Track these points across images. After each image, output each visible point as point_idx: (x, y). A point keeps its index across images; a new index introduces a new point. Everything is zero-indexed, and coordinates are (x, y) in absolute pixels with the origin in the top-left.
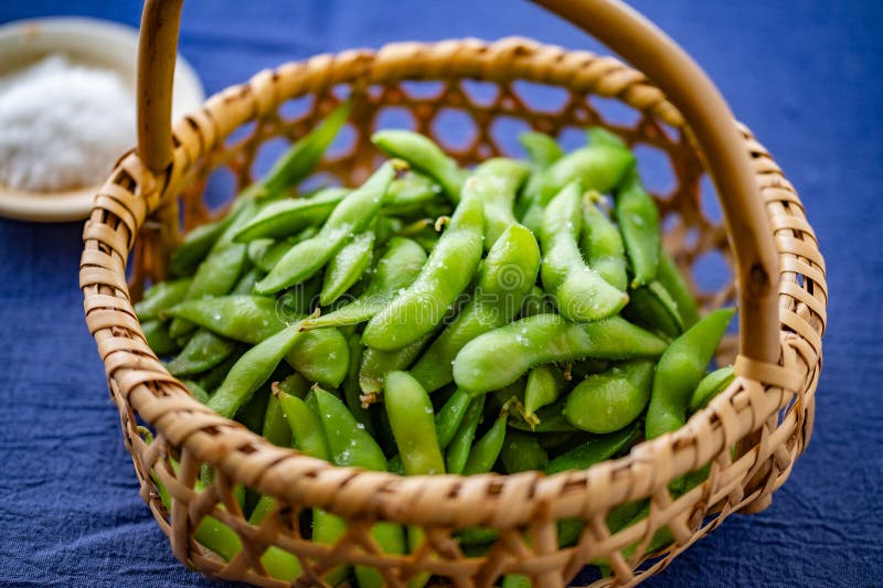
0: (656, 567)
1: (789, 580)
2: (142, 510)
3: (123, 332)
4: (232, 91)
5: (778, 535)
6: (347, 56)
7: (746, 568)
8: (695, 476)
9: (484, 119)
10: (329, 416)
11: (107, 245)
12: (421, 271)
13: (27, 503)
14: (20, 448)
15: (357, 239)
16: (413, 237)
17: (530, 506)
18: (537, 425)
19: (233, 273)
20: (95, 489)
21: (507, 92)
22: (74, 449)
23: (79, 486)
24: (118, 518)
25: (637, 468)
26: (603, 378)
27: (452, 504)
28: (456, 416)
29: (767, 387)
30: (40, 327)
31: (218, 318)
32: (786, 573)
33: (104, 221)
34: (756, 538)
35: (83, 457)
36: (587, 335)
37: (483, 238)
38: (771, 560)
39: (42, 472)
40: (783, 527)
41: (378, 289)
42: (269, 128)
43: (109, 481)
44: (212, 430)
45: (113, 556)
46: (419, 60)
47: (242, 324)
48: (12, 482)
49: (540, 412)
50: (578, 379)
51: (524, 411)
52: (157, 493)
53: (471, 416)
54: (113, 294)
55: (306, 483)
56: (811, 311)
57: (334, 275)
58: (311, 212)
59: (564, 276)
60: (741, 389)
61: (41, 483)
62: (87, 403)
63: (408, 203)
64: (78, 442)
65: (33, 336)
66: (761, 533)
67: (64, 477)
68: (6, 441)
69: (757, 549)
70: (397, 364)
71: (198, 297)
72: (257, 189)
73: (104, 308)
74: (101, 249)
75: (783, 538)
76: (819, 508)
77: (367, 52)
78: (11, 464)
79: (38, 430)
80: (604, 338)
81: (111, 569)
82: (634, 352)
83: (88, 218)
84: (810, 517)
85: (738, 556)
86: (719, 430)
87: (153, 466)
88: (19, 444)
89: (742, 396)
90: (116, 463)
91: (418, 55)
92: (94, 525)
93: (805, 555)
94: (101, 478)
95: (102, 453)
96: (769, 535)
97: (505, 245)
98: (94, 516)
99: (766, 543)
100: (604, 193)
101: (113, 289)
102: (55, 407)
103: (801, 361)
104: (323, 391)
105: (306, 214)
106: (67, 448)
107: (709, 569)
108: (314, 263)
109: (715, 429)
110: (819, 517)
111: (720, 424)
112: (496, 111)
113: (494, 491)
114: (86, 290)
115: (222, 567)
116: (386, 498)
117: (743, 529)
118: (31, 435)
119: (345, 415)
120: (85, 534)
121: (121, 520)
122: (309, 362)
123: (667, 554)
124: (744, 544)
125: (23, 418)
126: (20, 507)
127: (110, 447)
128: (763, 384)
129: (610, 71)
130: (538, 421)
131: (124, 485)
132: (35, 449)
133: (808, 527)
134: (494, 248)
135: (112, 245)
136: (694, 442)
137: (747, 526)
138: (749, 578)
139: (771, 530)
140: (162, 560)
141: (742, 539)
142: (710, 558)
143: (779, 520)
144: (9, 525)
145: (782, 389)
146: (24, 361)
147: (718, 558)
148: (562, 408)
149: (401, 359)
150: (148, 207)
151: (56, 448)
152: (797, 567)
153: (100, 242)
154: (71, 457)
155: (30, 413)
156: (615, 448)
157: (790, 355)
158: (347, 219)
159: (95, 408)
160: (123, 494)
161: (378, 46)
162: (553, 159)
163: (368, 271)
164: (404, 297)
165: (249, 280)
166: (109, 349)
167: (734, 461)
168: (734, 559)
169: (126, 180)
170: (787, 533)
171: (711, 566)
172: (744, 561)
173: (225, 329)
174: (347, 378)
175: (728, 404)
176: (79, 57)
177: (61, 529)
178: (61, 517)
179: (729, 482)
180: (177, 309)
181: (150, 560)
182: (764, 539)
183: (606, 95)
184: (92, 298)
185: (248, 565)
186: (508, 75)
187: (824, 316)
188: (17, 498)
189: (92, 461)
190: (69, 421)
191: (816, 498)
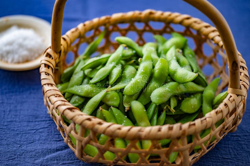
0: (211, 147)
1: (243, 150)
2: (63, 147)
3: (58, 96)
4: (73, 30)
5: (238, 139)
6: (103, 18)
7: (231, 148)
8: (222, 121)
9: (140, 33)
10: (117, 115)
11: (47, 73)
12: (136, 73)
13: (30, 148)
14: (25, 133)
15: (117, 66)
16: (131, 65)
17: (181, 132)
18: (174, 112)
19: (81, 79)
20: (48, 142)
21: (147, 25)
22: (40, 132)
23: (44, 142)
24: (56, 150)
25: (207, 119)
26: (189, 98)
27: (159, 133)
28: (152, 111)
29: (238, 95)
30: (23, 100)
31: (80, 91)
32: (242, 148)
33: (45, 67)
34: (232, 140)
35: (43, 134)
36: (184, 87)
37: (152, 63)
38: (238, 145)
39: (32, 139)
40: (239, 136)
41: (125, 79)
42: (82, 40)
43: (52, 140)
44: (89, 119)
45: (57, 160)
46: (123, 18)
47: (87, 92)
48: (24, 143)
49: (175, 108)
50: (183, 99)
51: (171, 108)
52: (70, 140)
53: (156, 111)
54: (52, 86)
55: (118, 131)
56: (245, 75)
57: (112, 76)
58: (102, 60)
59: (176, 71)
60: (231, 96)
61: (33, 142)
62: (41, 120)
63: (128, 56)
64: (41, 130)
65: (22, 103)
66: (234, 138)
67: (39, 140)
68: (20, 132)
69: (233, 142)
70: (133, 99)
71: (73, 86)
72: (81, 56)
73: (51, 90)
74: (46, 74)
75: (240, 139)
76: (248, 130)
77: (108, 16)
78: (23, 138)
79: (29, 128)
80: (188, 87)
81: (57, 163)
82: (196, 91)
83: (40, 67)
84: (246, 133)
85: (229, 145)
86: (227, 107)
87: (70, 133)
88: (24, 132)
89: (231, 98)
90: (53, 135)
91: (122, 16)
92: (50, 152)
93: (247, 143)
94: (50, 139)
95: (48, 133)
96: (236, 138)
97: (159, 64)
98: (50, 150)
99: (236, 141)
100: (180, 49)
101: (52, 85)
102: (32, 122)
103: (245, 88)
104: (114, 108)
105: (100, 61)
106: (38, 132)
107: (221, 149)
108: (106, 73)
109: (226, 107)
110: (248, 133)
111: (228, 106)
112: (144, 31)
113: (170, 129)
114: (44, 86)
115: (92, 159)
116: (141, 133)
117: (228, 138)
118: (27, 129)
119: (121, 114)
120: (48, 155)
121: (57, 150)
122: (108, 101)
123: (214, 144)
124: (229, 142)
125: (24, 125)
126: (28, 149)
127: (50, 131)
128: (236, 95)
129: (177, 16)
130: (175, 111)
131: (56, 141)
132: (29, 133)
133: (246, 136)
134: (156, 65)
135: (49, 73)
136: (222, 111)
137: (229, 137)
138: (233, 150)
139: (236, 137)
140: (71, 160)
141: (229, 140)
142: (221, 146)
143: (238, 134)
144: (26, 154)
145: (242, 96)
146: (21, 110)
147: (223, 146)
148: (180, 107)
149: (134, 97)
150: (56, 62)
151: (35, 132)
152: (245, 146)
153: (45, 72)
154: (40, 135)
155: (26, 124)
156: (195, 117)
157: (242, 87)
158: (113, 61)
159: (44, 121)
160: (56, 143)
161: (111, 14)
162: (164, 42)
163: (121, 75)
164: (133, 80)
165: (86, 80)
166: (55, 101)
167: (230, 117)
168: (227, 146)
169: (49, 55)
170: (241, 138)
171: (221, 148)
172: (230, 146)
173: (82, 94)
174: (120, 104)
175: (229, 101)
176: (20, 26)
177: (41, 154)
178: (41, 151)
179: (229, 123)
180: (67, 90)
181: (68, 160)
182: (235, 140)
183: (176, 23)
184: (46, 88)
185: (100, 157)
186: (147, 20)
187: (248, 76)
188: (27, 147)
189: (46, 135)
190: (37, 125)
191: (246, 128)
